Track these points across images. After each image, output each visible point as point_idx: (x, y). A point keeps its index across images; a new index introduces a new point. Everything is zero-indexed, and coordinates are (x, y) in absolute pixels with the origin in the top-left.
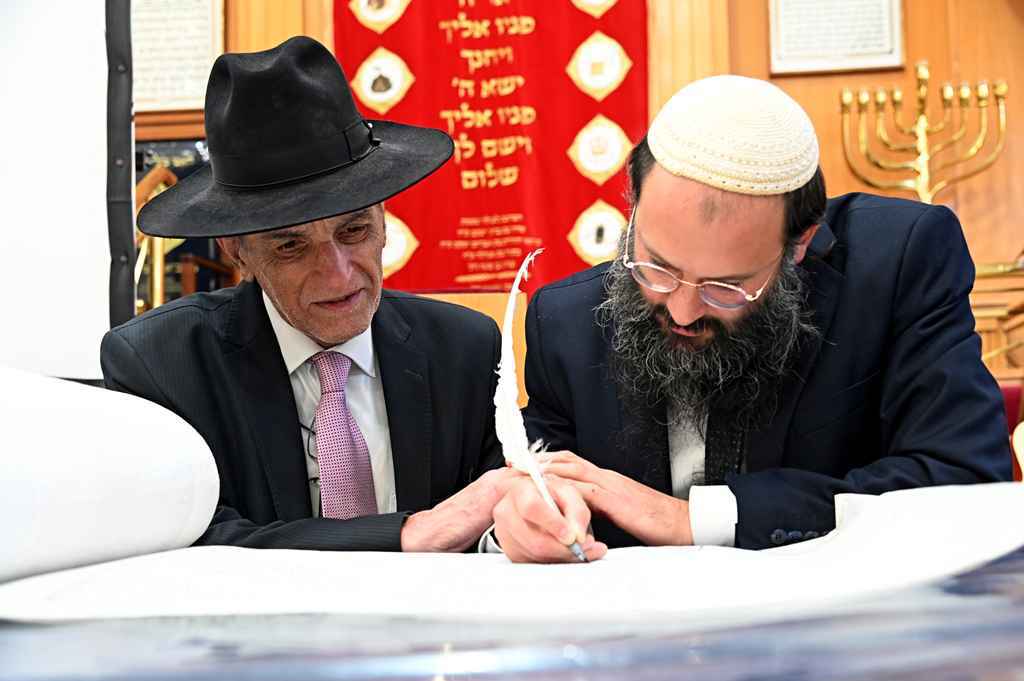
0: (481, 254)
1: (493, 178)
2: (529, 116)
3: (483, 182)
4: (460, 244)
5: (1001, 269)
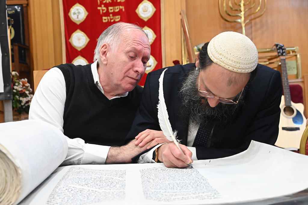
1: (112, 19)
3: (109, 20)
5: (268, 50)
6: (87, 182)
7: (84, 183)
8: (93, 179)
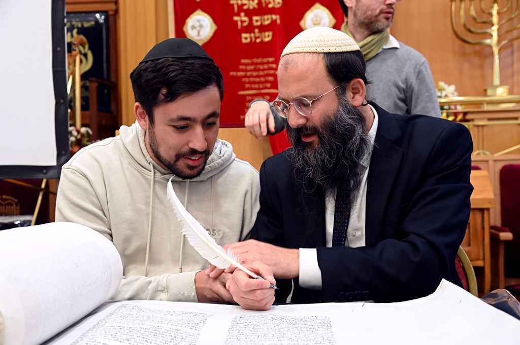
0: (252, 79)
1: (258, 37)
2: (279, 3)
3: (253, 40)
4: (240, 74)
6: (131, 336)
7: (124, 337)
8: (143, 331)
